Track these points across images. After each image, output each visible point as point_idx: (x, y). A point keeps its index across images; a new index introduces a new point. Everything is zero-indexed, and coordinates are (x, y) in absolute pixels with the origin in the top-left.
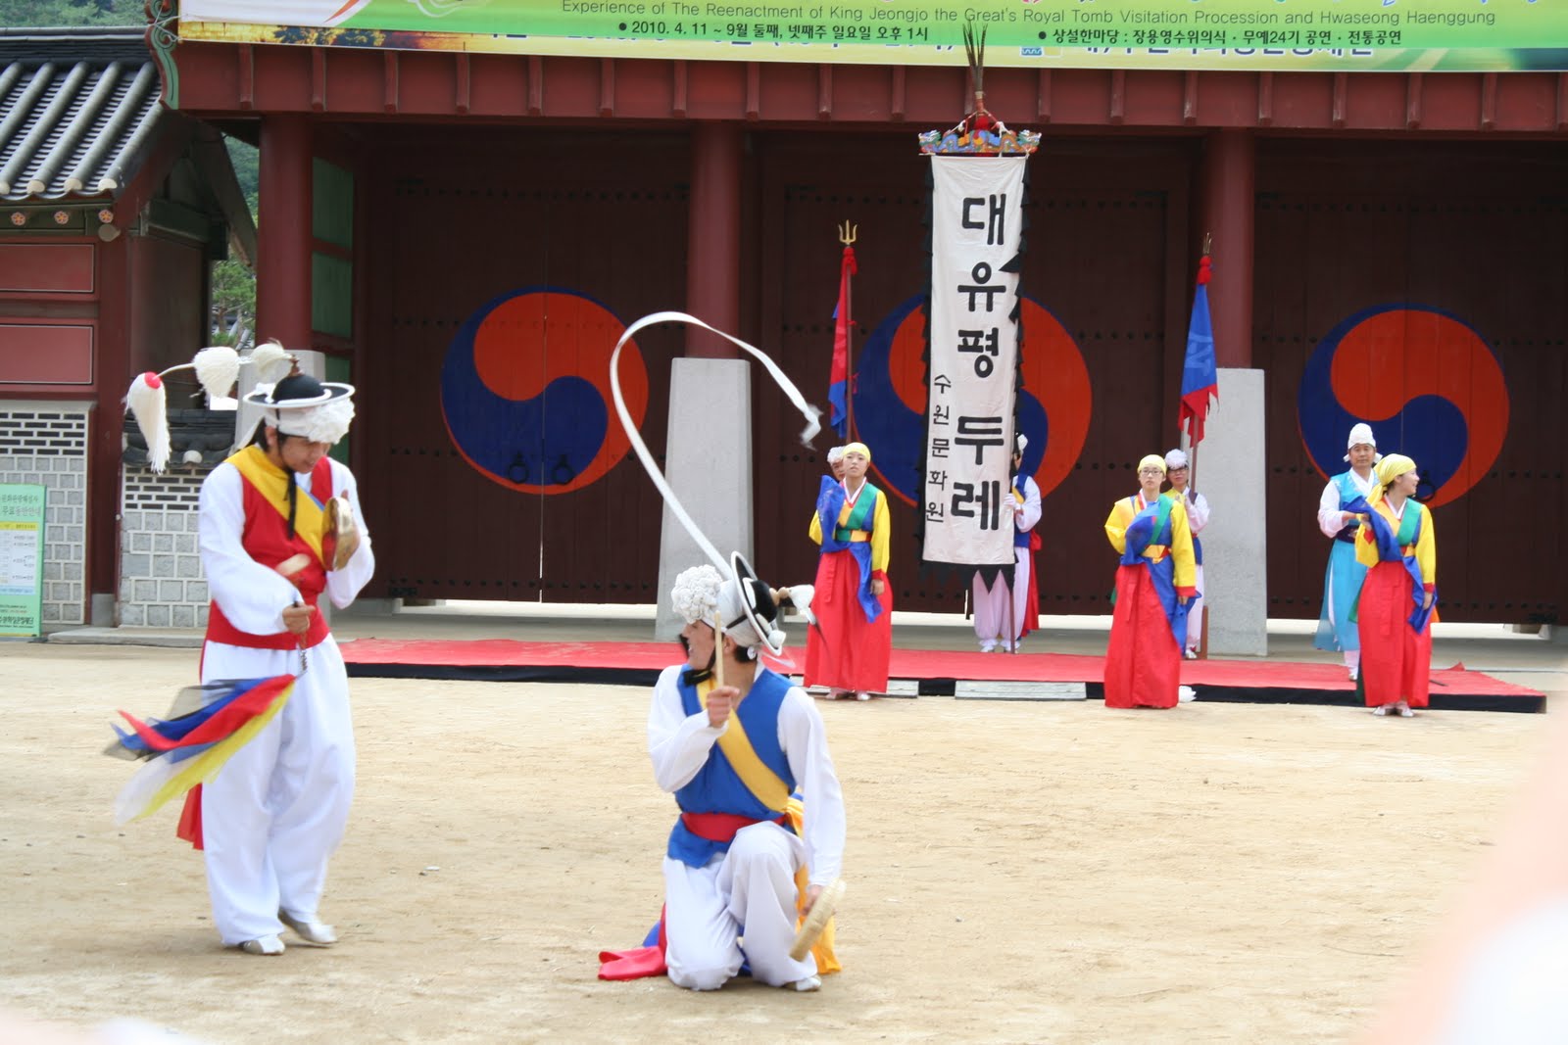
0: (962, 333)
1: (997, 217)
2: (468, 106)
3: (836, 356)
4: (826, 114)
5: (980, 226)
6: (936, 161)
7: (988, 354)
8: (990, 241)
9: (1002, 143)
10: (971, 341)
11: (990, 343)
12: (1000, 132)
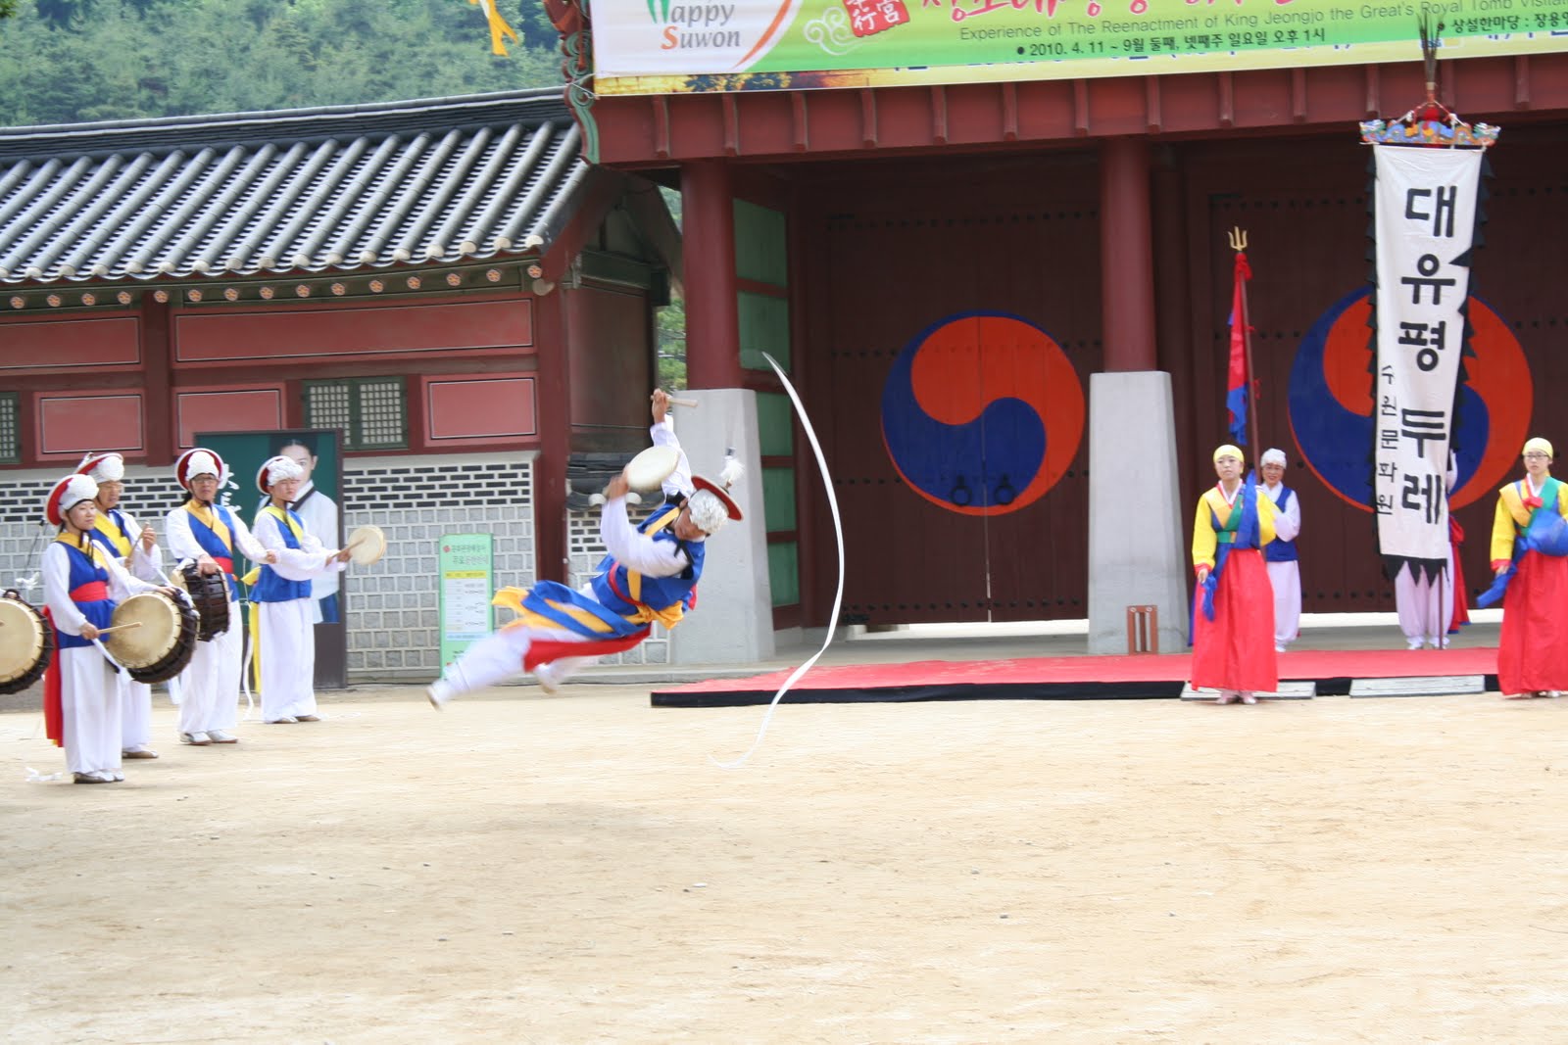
0: (1404, 325)
1: (1445, 209)
2: (875, 140)
3: (1232, 363)
4: (1228, 122)
5: (1425, 217)
6: (1381, 152)
7: (1434, 347)
8: (1437, 232)
9: (1456, 135)
10: (1413, 334)
11: (1436, 336)
12: (1453, 123)
